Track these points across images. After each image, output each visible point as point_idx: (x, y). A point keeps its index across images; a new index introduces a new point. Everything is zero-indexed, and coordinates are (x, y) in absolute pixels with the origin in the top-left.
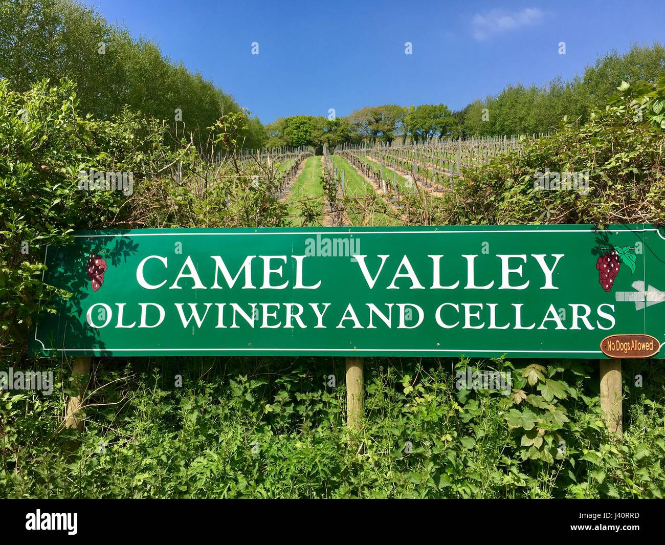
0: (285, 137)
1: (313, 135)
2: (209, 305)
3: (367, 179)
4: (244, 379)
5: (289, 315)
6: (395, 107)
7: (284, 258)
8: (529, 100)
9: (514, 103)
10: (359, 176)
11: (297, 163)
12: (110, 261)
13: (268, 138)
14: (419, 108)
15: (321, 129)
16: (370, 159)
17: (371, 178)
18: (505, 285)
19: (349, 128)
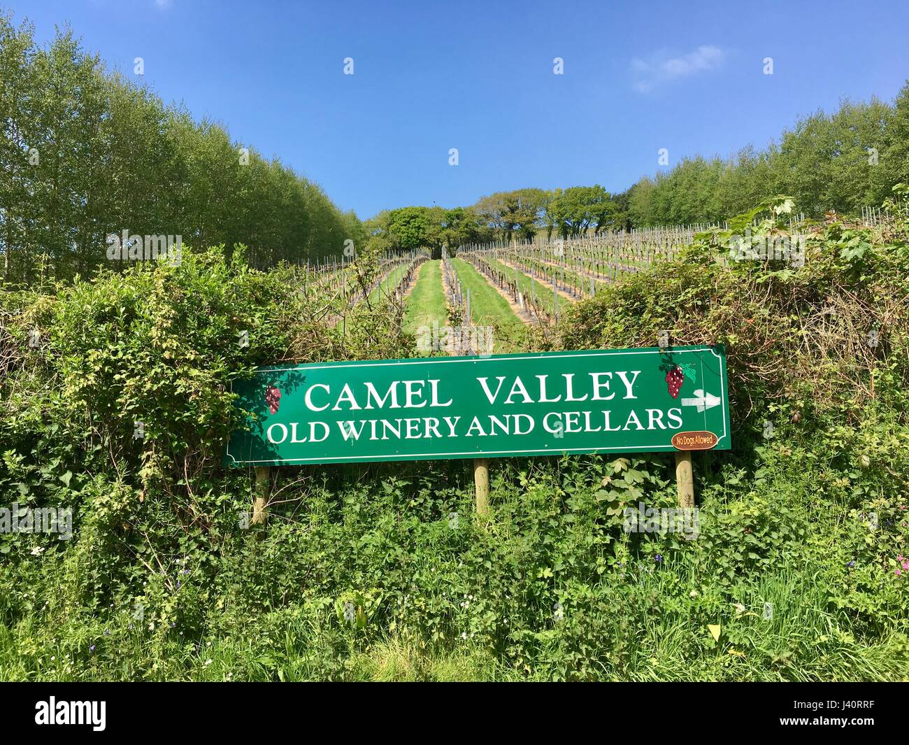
0: (391, 236)
1: (427, 231)
2: (364, 422)
3: (499, 291)
4: (393, 480)
5: (428, 427)
6: (535, 192)
7: (422, 382)
8: (712, 179)
9: (693, 181)
10: (490, 287)
11: (409, 273)
12: (284, 390)
13: (367, 238)
14: (568, 192)
15: (438, 224)
16: (503, 262)
17: (505, 289)
18: (596, 397)
19: (475, 221)
